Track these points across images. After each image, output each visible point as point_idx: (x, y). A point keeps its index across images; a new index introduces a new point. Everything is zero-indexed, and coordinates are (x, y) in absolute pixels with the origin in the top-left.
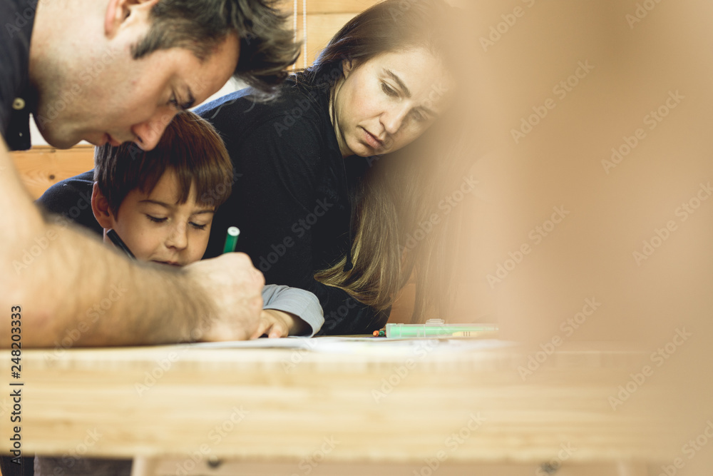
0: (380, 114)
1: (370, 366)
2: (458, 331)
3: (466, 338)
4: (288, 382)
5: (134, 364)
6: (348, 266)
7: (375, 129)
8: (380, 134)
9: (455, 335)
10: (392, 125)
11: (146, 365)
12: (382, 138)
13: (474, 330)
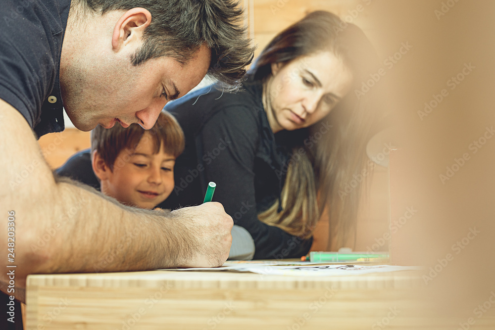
0: (302, 100)
1: (296, 284)
2: (361, 257)
3: (367, 263)
4: (238, 297)
5: (131, 283)
6: (279, 210)
7: (299, 111)
8: (303, 113)
9: (359, 260)
10: (310, 108)
11: (139, 283)
12: (304, 116)
13: (372, 257)
